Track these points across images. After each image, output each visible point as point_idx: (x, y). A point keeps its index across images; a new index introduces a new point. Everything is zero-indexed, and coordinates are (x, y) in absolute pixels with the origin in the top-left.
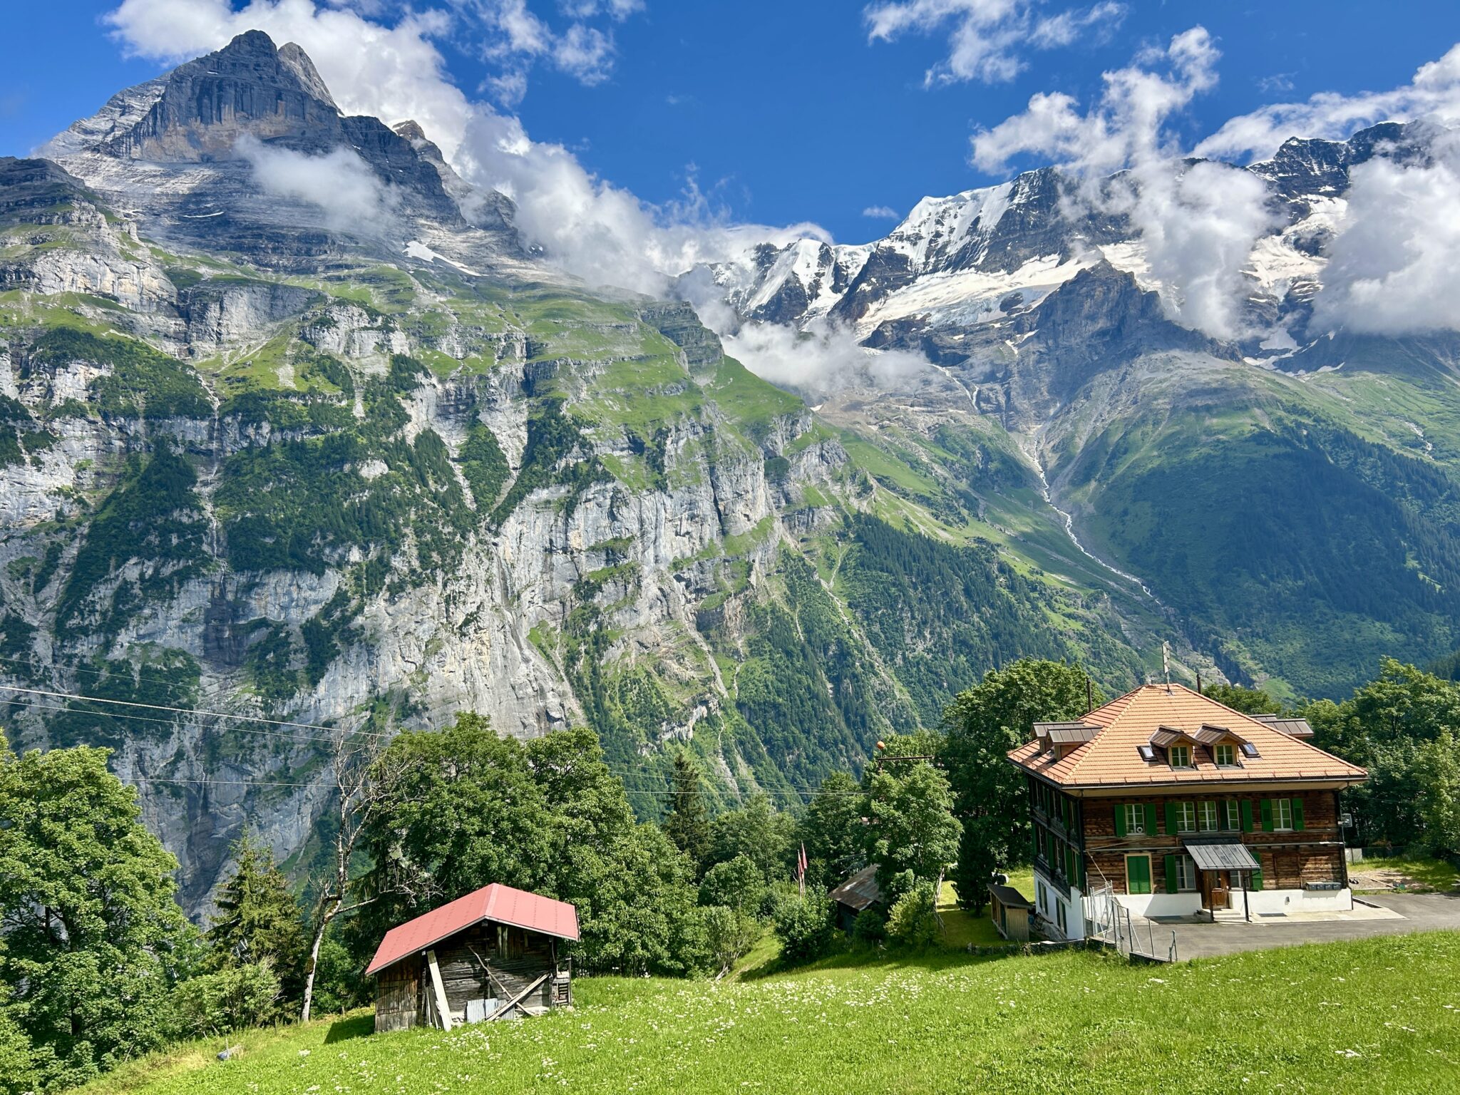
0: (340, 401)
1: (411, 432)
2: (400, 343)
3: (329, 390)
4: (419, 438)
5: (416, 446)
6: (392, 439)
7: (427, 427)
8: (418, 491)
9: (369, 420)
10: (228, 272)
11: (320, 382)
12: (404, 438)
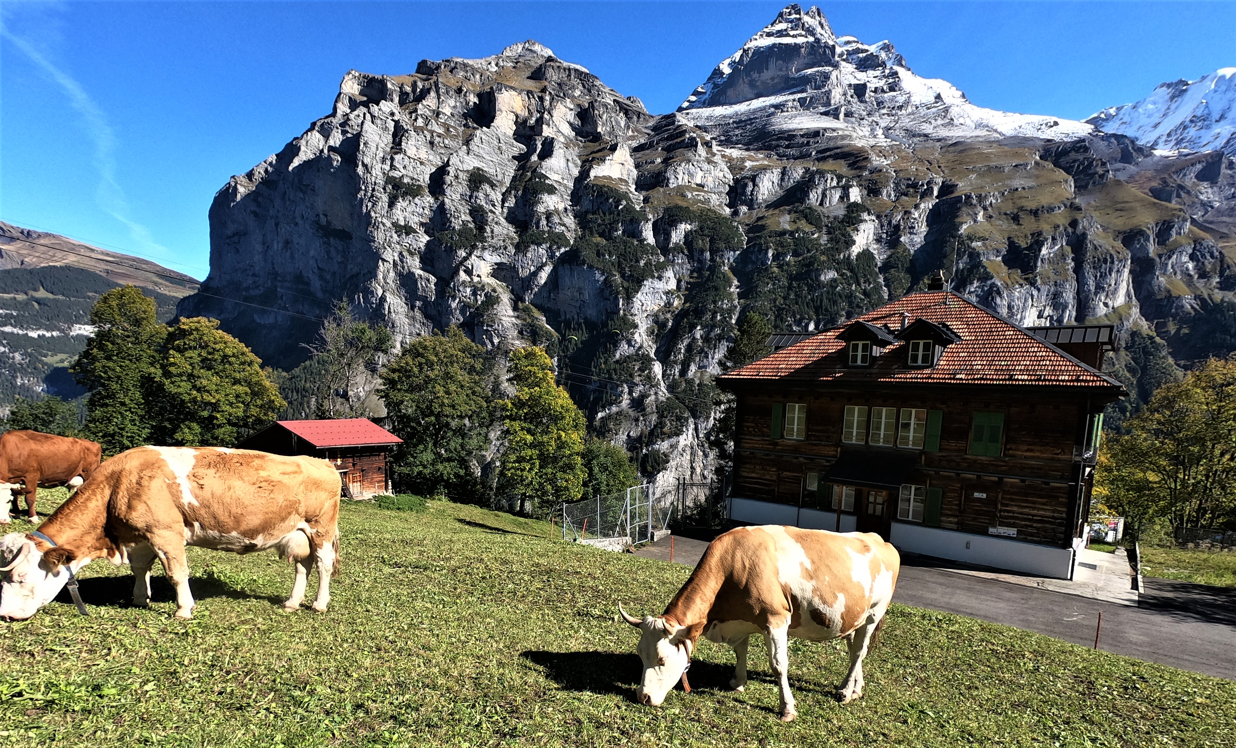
0: (813, 234)
1: (855, 250)
2: (855, 194)
3: (808, 228)
4: (859, 255)
5: (857, 260)
6: (842, 256)
7: (865, 247)
8: (854, 288)
9: (829, 245)
10: (761, 162)
11: (803, 225)
12: (849, 255)
